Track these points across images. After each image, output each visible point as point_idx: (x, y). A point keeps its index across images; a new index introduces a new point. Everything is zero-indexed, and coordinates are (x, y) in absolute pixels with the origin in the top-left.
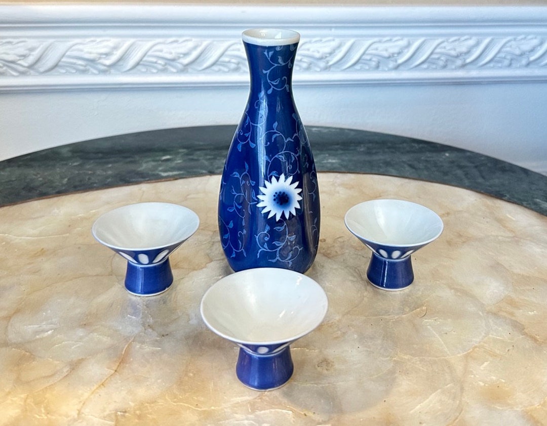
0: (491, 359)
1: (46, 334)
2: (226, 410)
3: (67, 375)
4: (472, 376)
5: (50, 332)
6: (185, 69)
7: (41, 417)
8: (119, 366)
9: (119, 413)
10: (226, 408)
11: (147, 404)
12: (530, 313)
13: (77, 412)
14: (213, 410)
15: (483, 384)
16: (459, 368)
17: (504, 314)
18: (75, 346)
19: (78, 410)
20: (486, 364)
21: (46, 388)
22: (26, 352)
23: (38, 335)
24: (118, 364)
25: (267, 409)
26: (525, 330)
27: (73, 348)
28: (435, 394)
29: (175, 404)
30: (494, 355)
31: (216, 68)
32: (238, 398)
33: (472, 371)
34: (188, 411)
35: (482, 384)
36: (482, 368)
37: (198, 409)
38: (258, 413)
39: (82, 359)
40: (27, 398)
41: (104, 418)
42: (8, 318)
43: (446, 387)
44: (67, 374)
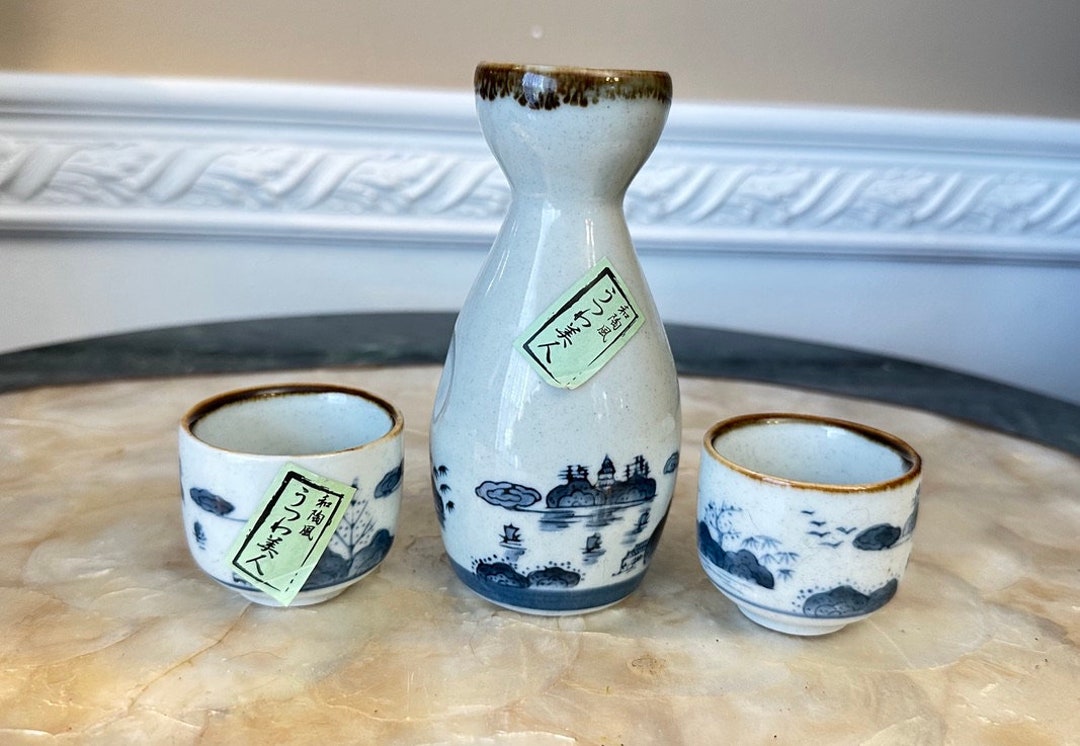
0: (1000, 678)
1: (98, 574)
2: (434, 724)
3: (123, 641)
4: (964, 706)
5: (106, 572)
6: (410, 207)
7: (56, 705)
8: (227, 633)
9: (214, 712)
10: (434, 721)
11: (272, 703)
12: (1074, 607)
13: (130, 702)
14: (409, 723)
15: (988, 722)
16: (934, 692)
17: (1022, 607)
18: (148, 597)
19: (132, 699)
20: (990, 687)
21: (78, 658)
22: (54, 598)
23: (82, 573)
24: (226, 631)
25: (522, 731)
26: (1068, 635)
27: (144, 598)
28: (884, 731)
29: (331, 707)
30: (1008, 674)
31: (464, 208)
32: (463, 707)
33: (961, 698)
34: (356, 721)
35: (984, 721)
36: (982, 693)
37: (378, 719)
38: (502, 734)
39: (158, 618)
40: (36, 671)
41: (181, 718)
42: (33, 545)
43: (908, 721)
44: (123, 638)
